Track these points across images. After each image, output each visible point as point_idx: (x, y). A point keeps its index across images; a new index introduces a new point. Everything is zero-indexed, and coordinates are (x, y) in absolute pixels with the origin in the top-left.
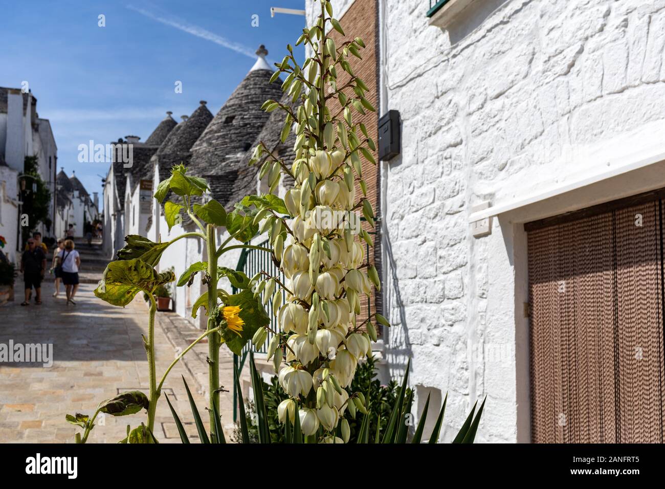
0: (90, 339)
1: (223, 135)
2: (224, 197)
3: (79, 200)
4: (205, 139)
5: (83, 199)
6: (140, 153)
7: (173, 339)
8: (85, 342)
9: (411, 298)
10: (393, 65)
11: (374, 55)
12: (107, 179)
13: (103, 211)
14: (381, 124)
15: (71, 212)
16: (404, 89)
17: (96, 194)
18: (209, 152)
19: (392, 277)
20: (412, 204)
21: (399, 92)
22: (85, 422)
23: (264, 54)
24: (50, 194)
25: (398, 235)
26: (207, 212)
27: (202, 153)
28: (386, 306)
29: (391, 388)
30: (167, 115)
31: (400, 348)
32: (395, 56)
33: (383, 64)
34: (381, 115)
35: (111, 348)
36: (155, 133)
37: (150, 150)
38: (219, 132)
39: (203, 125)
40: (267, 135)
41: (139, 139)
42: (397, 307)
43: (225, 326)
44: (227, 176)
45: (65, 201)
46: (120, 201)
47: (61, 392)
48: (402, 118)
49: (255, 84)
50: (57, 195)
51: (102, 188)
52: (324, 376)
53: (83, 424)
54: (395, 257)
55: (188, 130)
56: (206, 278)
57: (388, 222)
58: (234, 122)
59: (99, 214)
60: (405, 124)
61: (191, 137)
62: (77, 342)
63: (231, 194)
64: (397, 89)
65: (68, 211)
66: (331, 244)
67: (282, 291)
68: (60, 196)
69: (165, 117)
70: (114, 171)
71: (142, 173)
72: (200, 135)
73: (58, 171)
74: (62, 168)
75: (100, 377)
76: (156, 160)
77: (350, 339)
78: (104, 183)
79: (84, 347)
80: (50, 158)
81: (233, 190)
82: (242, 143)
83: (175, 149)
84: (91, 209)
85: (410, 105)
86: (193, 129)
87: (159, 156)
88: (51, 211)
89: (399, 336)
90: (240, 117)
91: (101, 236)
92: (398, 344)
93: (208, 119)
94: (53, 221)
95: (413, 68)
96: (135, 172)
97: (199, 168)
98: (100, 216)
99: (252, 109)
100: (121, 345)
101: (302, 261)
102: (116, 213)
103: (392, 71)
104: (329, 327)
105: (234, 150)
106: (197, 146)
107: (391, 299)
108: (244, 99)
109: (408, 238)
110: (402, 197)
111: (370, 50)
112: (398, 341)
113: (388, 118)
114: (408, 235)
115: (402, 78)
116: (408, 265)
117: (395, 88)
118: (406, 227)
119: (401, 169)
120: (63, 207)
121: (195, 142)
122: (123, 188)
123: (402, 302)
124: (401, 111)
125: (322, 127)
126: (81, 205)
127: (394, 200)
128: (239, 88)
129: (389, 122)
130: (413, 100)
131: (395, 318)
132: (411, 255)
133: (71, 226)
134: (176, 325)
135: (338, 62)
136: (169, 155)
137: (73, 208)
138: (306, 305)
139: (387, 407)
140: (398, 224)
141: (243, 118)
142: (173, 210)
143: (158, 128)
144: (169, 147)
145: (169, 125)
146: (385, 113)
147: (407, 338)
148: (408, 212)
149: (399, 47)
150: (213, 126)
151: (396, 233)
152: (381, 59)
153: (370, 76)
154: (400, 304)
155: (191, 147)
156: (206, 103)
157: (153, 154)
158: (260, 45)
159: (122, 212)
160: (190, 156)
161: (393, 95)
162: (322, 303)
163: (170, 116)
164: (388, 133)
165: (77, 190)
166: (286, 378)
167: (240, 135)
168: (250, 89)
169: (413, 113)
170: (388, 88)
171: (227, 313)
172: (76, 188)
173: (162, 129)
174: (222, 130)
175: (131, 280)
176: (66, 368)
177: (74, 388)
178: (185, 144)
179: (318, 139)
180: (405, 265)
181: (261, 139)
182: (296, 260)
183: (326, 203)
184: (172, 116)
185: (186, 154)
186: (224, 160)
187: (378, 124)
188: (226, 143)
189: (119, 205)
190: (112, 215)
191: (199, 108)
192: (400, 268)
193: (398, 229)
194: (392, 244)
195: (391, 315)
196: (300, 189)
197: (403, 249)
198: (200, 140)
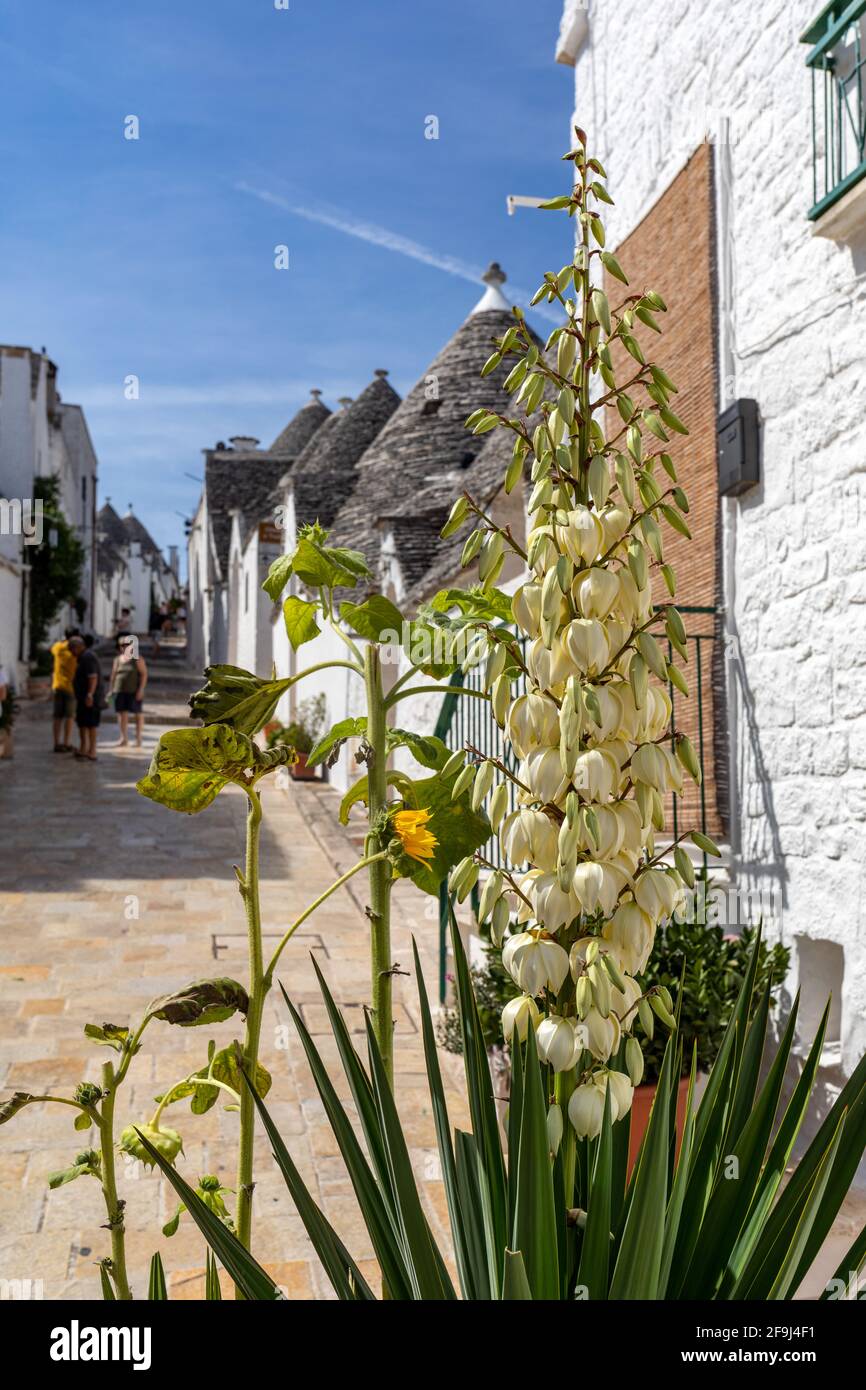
0: (161, 835)
1: (421, 437)
2: (421, 560)
3: (140, 562)
4: (384, 445)
5: (149, 558)
6: (259, 471)
7: (323, 836)
8: (150, 841)
9: (784, 765)
10: (745, 310)
11: (708, 291)
12: (194, 520)
13: (188, 583)
14: (722, 425)
15: (125, 584)
16: (766, 358)
17: (173, 549)
18: (392, 469)
19: (746, 723)
20: (784, 581)
21: (756, 363)
22: (122, 1040)
23: (497, 281)
24: (83, 551)
25: (757, 641)
26: (367, 617)
27: (379, 472)
28: (736, 780)
29: (745, 941)
30: (312, 397)
31: (764, 862)
32: (747, 294)
33: (725, 309)
34: (723, 408)
35: (200, 854)
36: (287, 431)
37: (278, 464)
38: (411, 432)
39: (381, 417)
40: (504, 439)
41: (257, 442)
42: (758, 782)
43: (397, 851)
44: (426, 519)
45: (112, 562)
46: (221, 564)
47: (102, 942)
48: (763, 413)
49: (482, 338)
50: (99, 551)
51: (185, 539)
52: (588, 958)
53: (117, 1043)
54: (752, 684)
55: (352, 425)
56: (363, 750)
57: (737, 615)
58: (442, 412)
59: (179, 588)
60: (769, 425)
61: (358, 441)
62: (134, 842)
63: (435, 554)
64: (754, 358)
65: (119, 582)
66: (603, 695)
67: (509, 783)
68: (104, 554)
69: (308, 402)
70: (208, 506)
71: (262, 510)
72: (375, 435)
73: (100, 505)
74: (108, 499)
75: (180, 913)
76: (288, 486)
77: (642, 881)
78: (190, 529)
79: (148, 853)
80: (84, 480)
81: (439, 546)
82: (457, 453)
83: (328, 463)
84: (164, 578)
85: (779, 389)
86: (361, 424)
87: (295, 477)
88: (85, 583)
89: (761, 838)
90: (453, 402)
91: (184, 632)
92: (759, 853)
93: (391, 405)
94: (89, 602)
95: (783, 318)
96: (248, 507)
97: (373, 501)
98: (182, 591)
99: (476, 387)
100: (221, 848)
101: (546, 728)
102: (212, 588)
103: (743, 323)
104: (601, 858)
105: (442, 466)
106: (369, 457)
107: (745, 766)
108: (460, 366)
109: (777, 648)
110: (765, 566)
111: (700, 282)
112: (759, 847)
113: (735, 413)
114: (778, 641)
115: (761, 337)
116: (777, 700)
117: (748, 356)
118: (773, 625)
119: (762, 512)
120: (110, 575)
121: (365, 449)
122: (226, 538)
123: (766, 773)
124: (761, 400)
125: (585, 463)
126: (144, 571)
127: (750, 574)
128: (452, 346)
129: (738, 422)
130: (783, 380)
131: (753, 803)
132: (784, 680)
133: (126, 612)
134: (329, 808)
135: (614, 337)
136: (315, 476)
137: (130, 576)
138: (555, 813)
139: (736, 979)
140: (757, 621)
141: (458, 405)
142: (301, 613)
143: (293, 424)
144: (316, 459)
145: (314, 416)
146: (730, 405)
147: (777, 843)
148: (777, 598)
149: (755, 276)
150: (400, 418)
151: (753, 639)
152: (722, 299)
153: (699, 331)
154: (763, 777)
155: (356, 461)
156: (385, 373)
157: (284, 472)
158: (491, 264)
159: (224, 585)
160: (356, 478)
161: (745, 369)
162: (585, 812)
163: (317, 399)
164: (737, 442)
165: (137, 541)
166: (516, 957)
167: (452, 436)
168: (472, 348)
169: (783, 404)
170: (735, 356)
171: (402, 824)
172: (135, 537)
173: (301, 425)
174: (417, 428)
175: (210, 764)
176: (112, 893)
177: (129, 934)
178: (345, 452)
179: (577, 486)
180: (772, 699)
181: (494, 446)
182: (534, 724)
183: (592, 614)
184: (322, 398)
185: (347, 474)
186: (422, 485)
187: (716, 426)
188: (424, 453)
189: (218, 572)
190: (206, 591)
191: (374, 385)
192: (762, 705)
193: (758, 629)
194: (747, 659)
195: (745, 799)
196: (540, 585)
197: (767, 670)
198: (375, 447)
